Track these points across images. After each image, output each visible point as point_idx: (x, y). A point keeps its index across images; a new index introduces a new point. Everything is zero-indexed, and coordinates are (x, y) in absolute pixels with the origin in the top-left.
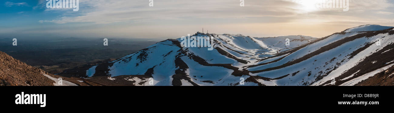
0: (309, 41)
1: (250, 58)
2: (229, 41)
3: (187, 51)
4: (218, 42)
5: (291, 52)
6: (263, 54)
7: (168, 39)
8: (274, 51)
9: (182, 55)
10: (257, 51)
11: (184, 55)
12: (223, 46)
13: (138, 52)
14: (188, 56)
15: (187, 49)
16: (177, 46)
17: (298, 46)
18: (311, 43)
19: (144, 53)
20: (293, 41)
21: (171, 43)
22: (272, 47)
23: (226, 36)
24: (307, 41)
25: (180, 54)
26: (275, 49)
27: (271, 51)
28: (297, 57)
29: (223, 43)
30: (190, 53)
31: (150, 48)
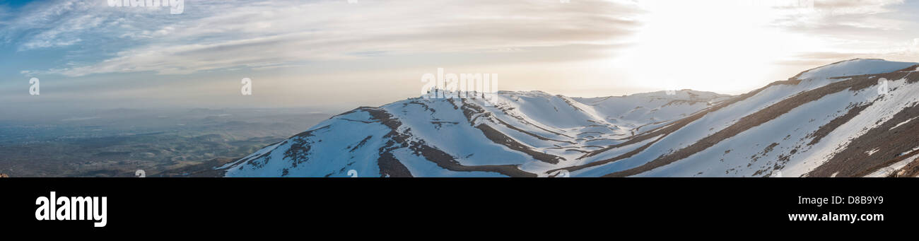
0: (709, 104)
1: (564, 150)
2: (511, 109)
3: (408, 137)
4: (483, 111)
5: (666, 132)
6: (596, 138)
7: (361, 108)
8: (624, 131)
9: (395, 145)
10: (581, 130)
11: (399, 145)
12: (496, 121)
13: (286, 142)
14: (411, 148)
15: (407, 130)
16: (382, 124)
17: (683, 117)
18: (715, 109)
19: (303, 144)
20: (670, 104)
21: (367, 116)
22: (619, 120)
23: (504, 96)
24: (706, 103)
25: (390, 143)
26: (626, 126)
27: (617, 132)
28: (681, 144)
29: (497, 113)
30: (414, 140)
31: (316, 130)
